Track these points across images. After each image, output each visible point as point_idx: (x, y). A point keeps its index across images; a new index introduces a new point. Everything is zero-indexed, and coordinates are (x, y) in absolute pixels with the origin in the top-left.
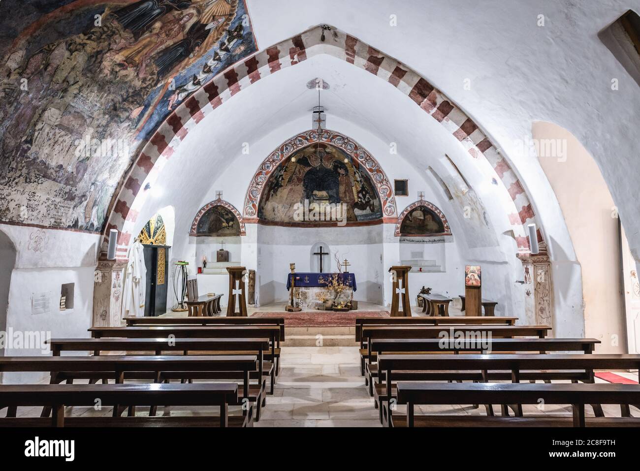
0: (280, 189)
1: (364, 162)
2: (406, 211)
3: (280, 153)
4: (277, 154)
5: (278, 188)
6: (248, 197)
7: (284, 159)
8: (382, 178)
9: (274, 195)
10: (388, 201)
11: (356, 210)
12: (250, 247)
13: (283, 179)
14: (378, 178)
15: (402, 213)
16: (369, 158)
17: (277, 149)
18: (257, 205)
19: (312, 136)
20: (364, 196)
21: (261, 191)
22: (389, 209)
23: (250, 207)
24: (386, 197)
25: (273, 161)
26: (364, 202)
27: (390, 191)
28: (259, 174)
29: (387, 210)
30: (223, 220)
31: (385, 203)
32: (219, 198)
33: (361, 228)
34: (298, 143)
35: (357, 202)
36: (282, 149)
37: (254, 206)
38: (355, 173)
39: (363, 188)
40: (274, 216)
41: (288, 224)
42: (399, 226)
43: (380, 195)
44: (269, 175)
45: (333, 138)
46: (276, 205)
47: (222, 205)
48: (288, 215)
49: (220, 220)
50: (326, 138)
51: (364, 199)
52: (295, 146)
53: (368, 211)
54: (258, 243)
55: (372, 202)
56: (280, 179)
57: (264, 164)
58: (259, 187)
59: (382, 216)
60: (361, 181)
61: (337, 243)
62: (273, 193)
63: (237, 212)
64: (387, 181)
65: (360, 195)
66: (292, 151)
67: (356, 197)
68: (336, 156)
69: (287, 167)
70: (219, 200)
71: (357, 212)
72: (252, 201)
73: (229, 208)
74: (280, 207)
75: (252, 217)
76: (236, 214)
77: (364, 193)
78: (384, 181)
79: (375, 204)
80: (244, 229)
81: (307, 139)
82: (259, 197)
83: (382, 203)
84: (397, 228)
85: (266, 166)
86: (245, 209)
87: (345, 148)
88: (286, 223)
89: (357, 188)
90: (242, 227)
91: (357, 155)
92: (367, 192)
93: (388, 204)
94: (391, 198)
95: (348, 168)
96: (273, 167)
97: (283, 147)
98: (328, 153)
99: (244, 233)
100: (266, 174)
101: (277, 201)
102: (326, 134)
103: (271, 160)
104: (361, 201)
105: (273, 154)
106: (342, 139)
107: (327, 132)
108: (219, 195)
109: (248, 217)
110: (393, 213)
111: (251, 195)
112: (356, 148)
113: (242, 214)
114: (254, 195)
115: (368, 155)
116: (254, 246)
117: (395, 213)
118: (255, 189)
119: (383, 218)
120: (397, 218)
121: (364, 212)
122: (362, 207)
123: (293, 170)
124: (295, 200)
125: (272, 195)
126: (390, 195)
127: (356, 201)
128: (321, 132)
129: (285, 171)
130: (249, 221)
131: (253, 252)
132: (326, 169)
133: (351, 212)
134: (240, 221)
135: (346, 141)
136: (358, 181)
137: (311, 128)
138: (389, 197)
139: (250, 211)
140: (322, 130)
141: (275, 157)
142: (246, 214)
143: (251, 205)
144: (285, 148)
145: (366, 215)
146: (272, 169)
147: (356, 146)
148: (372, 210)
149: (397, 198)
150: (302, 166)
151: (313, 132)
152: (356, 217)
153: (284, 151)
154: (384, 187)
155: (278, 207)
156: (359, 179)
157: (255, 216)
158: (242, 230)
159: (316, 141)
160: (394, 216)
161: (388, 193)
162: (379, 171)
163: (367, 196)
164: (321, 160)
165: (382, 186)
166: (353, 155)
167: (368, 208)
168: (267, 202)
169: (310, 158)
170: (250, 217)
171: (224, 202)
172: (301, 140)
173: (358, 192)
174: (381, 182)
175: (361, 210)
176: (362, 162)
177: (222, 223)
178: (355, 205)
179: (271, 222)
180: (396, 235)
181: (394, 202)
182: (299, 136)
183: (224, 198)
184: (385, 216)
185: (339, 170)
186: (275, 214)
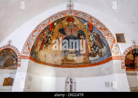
0: (49, 46)
1: (96, 24)
2: (126, 52)
3: (48, 21)
4: (46, 21)
5: (48, 44)
6: (26, 43)
7: (50, 23)
8: (108, 32)
9: (46, 48)
10: (114, 46)
11: (90, 57)
12: (21, 75)
13: (51, 40)
14: (105, 33)
15: (124, 53)
16: (98, 22)
17: (47, 19)
18: (31, 48)
19: (66, 13)
20: (95, 49)
21: (35, 40)
22: (115, 51)
23: (26, 49)
24: (112, 43)
25: (44, 25)
26: (95, 52)
27: (114, 40)
28: (35, 31)
29: (114, 51)
30: (14, 59)
31: (112, 47)
32: (9, 44)
33: (93, 67)
34: (58, 16)
35: (91, 54)
36: (49, 19)
37: (29, 48)
38: (89, 36)
39: (94, 44)
40: (45, 60)
41: (53, 65)
42: (124, 61)
43: (108, 42)
44: (40, 32)
45: (78, 13)
46: (47, 54)
47: (10, 48)
48: (54, 60)
49: (13, 59)
50: (74, 13)
51: (95, 50)
52: (57, 18)
53: (98, 57)
54: (27, 72)
55: (100, 51)
56: (50, 39)
57: (38, 26)
58: (34, 38)
59: (111, 55)
60: (93, 40)
61: (80, 76)
62: (45, 46)
63: (18, 52)
64: (111, 35)
65: (92, 49)
66: (54, 19)
67: (90, 50)
68: (79, 27)
69: (53, 33)
70: (9, 45)
71: (91, 58)
72: (28, 46)
73: (14, 50)
74: (49, 55)
75: (27, 55)
76: (17, 53)
77: (95, 47)
78: (109, 34)
79: (102, 52)
80: (20, 63)
81: (63, 14)
82: (33, 43)
83: (110, 47)
84: (123, 63)
85: (40, 27)
86: (23, 50)
87: (85, 18)
88: (52, 64)
89: (90, 45)
90: (19, 61)
91: (92, 21)
92: (97, 46)
93: (114, 48)
94: (115, 44)
95: (86, 34)
96: (43, 27)
97: (50, 18)
98: (75, 26)
99: (20, 65)
100: (39, 31)
101: (48, 52)
102: (74, 12)
103: (43, 24)
104: (93, 52)
105: (44, 21)
106: (83, 14)
107: (74, 11)
108: (10, 42)
109: (24, 55)
110: (118, 53)
111: (28, 42)
112: (91, 18)
113: (20, 53)
114: (30, 42)
115: (98, 21)
116: (24, 75)
117: (120, 53)
118: (31, 39)
119: (112, 56)
120: (121, 56)
121: (95, 58)
122: (94, 55)
123: (57, 36)
124: (58, 53)
125: (45, 48)
126: (114, 42)
127: (90, 52)
128: (71, 11)
129: (52, 35)
130: (24, 57)
131: (22, 79)
132: (74, 37)
133: (87, 59)
134: (19, 57)
135: (85, 15)
136: (91, 41)
137: (66, 9)
138: (114, 43)
139: (26, 51)
140: (72, 10)
141: (45, 22)
142: (23, 53)
143: (27, 48)
144: (51, 18)
145: (96, 60)
146: (42, 28)
147: (91, 17)
148: (101, 56)
149: (119, 44)
150: (61, 34)
151: (67, 11)
152: (90, 62)
153: (51, 20)
154: (110, 38)
155: (48, 55)
156: (92, 39)
157: (29, 55)
158: (19, 63)
159: (68, 15)
160: (119, 55)
161: (113, 41)
162: (105, 29)
163: (97, 49)
164: (71, 31)
165: (108, 37)
166: (89, 21)
167: (97, 55)
168: (41, 51)
169: (65, 30)
170: (25, 55)
171: (12, 46)
172: (60, 15)
173: (91, 48)
174: (108, 35)
175: (93, 57)
176: (95, 24)
177: (13, 62)
178: (90, 55)
179: (43, 62)
180: (123, 68)
181: (117, 46)
182: (59, 13)
183: (12, 44)
184: (113, 55)
185: (80, 36)
186: (46, 59)
